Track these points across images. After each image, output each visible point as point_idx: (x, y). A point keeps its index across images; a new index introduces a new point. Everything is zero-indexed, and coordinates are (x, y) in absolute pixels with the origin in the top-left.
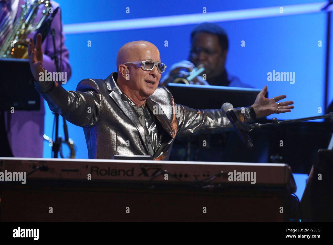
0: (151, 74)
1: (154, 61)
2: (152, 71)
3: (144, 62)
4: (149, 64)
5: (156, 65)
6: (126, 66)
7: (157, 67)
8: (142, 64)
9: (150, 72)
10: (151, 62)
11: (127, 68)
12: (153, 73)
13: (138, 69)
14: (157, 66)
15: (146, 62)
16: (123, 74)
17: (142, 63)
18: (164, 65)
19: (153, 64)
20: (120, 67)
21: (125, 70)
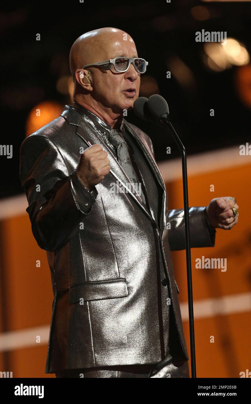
0: (127, 77)
1: (128, 57)
2: (128, 73)
3: (113, 61)
4: (122, 62)
5: (132, 63)
6: (86, 70)
7: (135, 65)
8: (110, 64)
9: (125, 76)
10: (123, 59)
11: (89, 74)
12: (129, 76)
13: (106, 73)
14: (134, 63)
15: (116, 60)
16: (84, 84)
17: (111, 62)
18: (145, 61)
19: (128, 61)
20: (77, 72)
21: (86, 76)
